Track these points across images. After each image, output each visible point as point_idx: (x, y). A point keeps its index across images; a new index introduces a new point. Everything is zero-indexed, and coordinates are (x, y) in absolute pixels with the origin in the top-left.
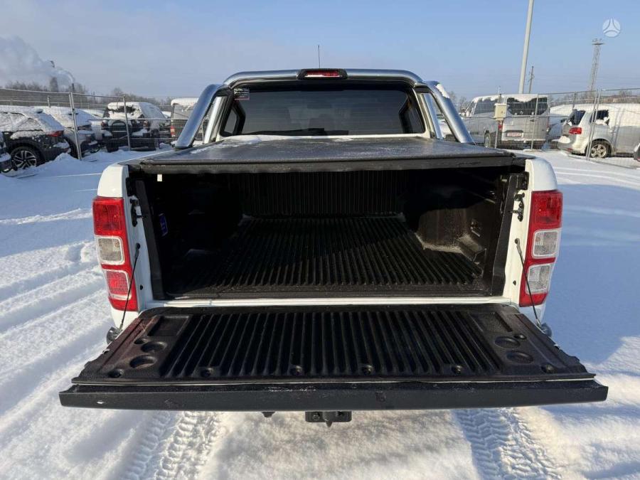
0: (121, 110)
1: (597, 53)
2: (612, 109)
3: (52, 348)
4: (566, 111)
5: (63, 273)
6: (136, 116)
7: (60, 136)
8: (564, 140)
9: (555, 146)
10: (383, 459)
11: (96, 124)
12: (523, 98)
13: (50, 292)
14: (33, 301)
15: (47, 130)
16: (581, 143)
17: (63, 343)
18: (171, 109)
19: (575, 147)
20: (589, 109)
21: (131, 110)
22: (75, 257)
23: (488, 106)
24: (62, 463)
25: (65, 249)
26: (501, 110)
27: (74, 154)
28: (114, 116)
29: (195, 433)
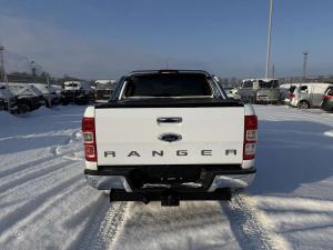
0: (70, 85)
1: (306, 58)
2: (309, 86)
3: (50, 188)
4: (288, 86)
5: (50, 158)
6: (78, 88)
7: (41, 97)
8: (287, 100)
9: (283, 103)
10: (193, 226)
11: (58, 92)
12: (266, 80)
13: (44, 166)
14: (38, 170)
15: (35, 95)
16: (295, 101)
17: (54, 186)
18: (95, 85)
19: (292, 103)
20: (298, 85)
21: (75, 85)
22: (54, 152)
23: (249, 84)
24: (60, 229)
25: (49, 148)
26: (256, 86)
27: (48, 106)
28: (67, 88)
29: (114, 220)
